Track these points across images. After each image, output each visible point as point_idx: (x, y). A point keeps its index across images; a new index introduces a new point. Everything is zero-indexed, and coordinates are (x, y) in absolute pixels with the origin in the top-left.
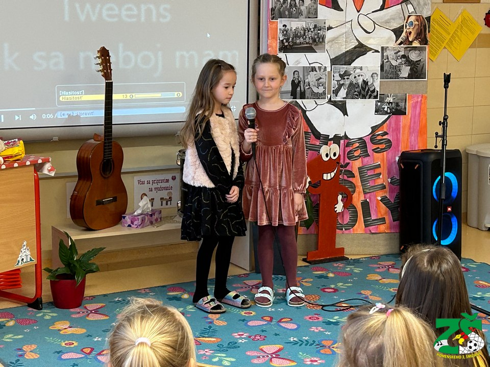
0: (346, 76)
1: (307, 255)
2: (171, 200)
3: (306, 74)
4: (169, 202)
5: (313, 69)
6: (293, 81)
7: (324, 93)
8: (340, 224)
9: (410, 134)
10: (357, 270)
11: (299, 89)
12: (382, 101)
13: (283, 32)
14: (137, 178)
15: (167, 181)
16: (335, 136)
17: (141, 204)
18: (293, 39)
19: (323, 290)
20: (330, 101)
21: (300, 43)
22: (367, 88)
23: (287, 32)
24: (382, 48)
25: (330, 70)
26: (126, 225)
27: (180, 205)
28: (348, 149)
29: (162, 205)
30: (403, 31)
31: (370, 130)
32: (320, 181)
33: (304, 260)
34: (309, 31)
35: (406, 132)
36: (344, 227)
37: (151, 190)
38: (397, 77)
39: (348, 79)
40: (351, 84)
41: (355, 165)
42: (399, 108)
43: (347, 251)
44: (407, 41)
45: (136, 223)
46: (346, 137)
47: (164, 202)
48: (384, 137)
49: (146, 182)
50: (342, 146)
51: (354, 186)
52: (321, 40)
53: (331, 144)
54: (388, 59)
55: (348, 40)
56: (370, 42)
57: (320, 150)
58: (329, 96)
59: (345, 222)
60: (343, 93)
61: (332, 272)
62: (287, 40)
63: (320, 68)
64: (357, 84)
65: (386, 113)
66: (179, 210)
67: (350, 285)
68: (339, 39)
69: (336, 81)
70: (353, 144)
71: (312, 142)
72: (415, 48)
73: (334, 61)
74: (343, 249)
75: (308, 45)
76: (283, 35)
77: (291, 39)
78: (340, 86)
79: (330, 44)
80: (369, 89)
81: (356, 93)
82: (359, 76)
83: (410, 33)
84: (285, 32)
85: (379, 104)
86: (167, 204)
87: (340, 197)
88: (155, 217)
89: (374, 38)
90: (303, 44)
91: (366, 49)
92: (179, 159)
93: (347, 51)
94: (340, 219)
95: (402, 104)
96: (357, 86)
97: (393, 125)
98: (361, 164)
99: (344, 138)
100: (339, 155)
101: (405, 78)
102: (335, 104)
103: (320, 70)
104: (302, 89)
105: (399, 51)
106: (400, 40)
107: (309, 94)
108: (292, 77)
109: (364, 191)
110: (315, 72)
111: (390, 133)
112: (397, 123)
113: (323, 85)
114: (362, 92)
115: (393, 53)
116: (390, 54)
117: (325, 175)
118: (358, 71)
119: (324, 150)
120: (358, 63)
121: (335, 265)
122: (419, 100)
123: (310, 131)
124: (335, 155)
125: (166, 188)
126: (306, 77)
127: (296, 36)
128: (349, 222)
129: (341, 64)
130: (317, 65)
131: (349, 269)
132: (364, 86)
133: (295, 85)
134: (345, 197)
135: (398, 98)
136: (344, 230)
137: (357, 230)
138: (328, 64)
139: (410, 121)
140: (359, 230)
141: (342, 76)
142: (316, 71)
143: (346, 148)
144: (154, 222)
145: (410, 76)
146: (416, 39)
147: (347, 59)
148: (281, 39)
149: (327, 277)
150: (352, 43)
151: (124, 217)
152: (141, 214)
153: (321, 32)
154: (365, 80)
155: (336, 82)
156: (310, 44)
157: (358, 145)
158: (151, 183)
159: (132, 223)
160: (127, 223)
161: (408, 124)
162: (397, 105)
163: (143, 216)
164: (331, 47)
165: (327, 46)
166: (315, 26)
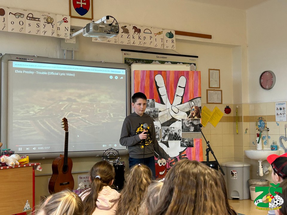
7: (159, 138)
9: (196, 155)
12: (183, 141)
14: (79, 176)
17: (80, 185)
20: (161, 142)
24: (182, 119)
25: (161, 129)
30: (190, 113)
31: (179, 154)
32: (158, 175)
34: (151, 113)
35: (194, 154)
37: (85, 181)
38: (189, 131)
40: (170, 134)
42: (190, 144)
44: (192, 117)
48: (185, 157)
49: (83, 178)
52: (157, 116)
54: (185, 124)
56: (177, 117)
57: (157, 162)
60: (167, 138)
64: (173, 134)
65: (185, 146)
68: (164, 116)
69: (164, 133)
72: (196, 120)
73: (163, 125)
78: (165, 135)
80: (177, 136)
81: (172, 138)
82: (173, 131)
83: (193, 113)
85: (182, 142)
89: (178, 115)
91: (175, 120)
93: (168, 121)
95: (192, 143)
97: (188, 151)
100: (166, 164)
101: (192, 132)
102: (163, 143)
105: (189, 121)
106: (189, 116)
111: (187, 154)
112: (190, 150)
113: (158, 135)
114: (175, 137)
115: (187, 121)
116: (185, 122)
117: (160, 173)
119: (159, 162)
120: (172, 126)
122: (199, 141)
124: (164, 164)
129: (166, 126)
132: (175, 135)
135: (190, 140)
138: (160, 126)
139: (195, 150)
141: (166, 131)
145: (194, 131)
146: (196, 116)
147: (168, 124)
150: (169, 117)
152: (80, 190)
153: (156, 113)
154: (176, 132)
156: (152, 118)
157: (174, 160)
158: (85, 178)
161: (195, 151)
162: (190, 143)
164: (161, 119)
165: (159, 119)
166: (154, 111)
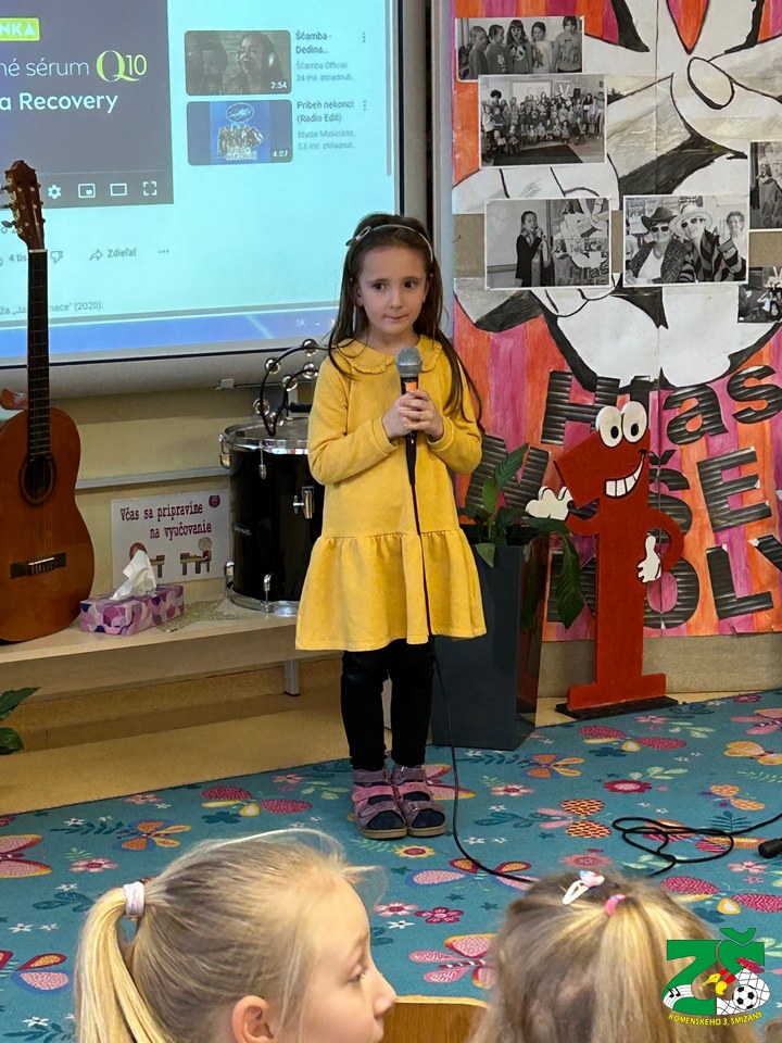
0: (658, 222)
1: (568, 696)
2: (208, 560)
3: (554, 219)
4: (203, 567)
5: (574, 207)
6: (521, 241)
7: (603, 269)
8: (653, 612)
10: (698, 733)
11: (536, 260)
12: (756, 284)
13: (492, 111)
14: (117, 505)
15: (198, 509)
16: (636, 380)
17: (128, 572)
18: (518, 127)
19: (611, 787)
20: (620, 291)
21: (539, 139)
22: (716, 253)
23: (502, 110)
24: (755, 147)
25: (617, 209)
26: (92, 628)
27: (230, 571)
28: (670, 415)
29: (185, 573)
31: (728, 364)
32: (597, 500)
33: (561, 709)
34: (559, 107)
36: (664, 619)
37: (155, 534)
39: (665, 229)
40: (674, 244)
41: (689, 457)
43: (674, 681)
45: (116, 621)
46: (663, 383)
47: (191, 566)
48: (764, 381)
49: (141, 514)
50: (654, 407)
51: (687, 512)
52: (592, 129)
53: (623, 403)
54: (768, 173)
55: (664, 127)
56: (720, 131)
57: (595, 420)
58: (617, 276)
59: (667, 607)
60: (652, 267)
61: (636, 740)
62: (504, 133)
63: (591, 203)
64: (691, 242)
65: (768, 317)
66: (229, 585)
67: (680, 771)
68: (640, 124)
69: (636, 235)
70: (682, 401)
71: (574, 398)
73: (629, 184)
74: (663, 677)
75: (559, 143)
76: (492, 119)
77: (512, 128)
78: (646, 249)
79: (615, 139)
80: (721, 255)
81: (688, 267)
82: (694, 221)
84: (498, 110)
85: (749, 293)
86: (198, 571)
87: (651, 542)
88: (166, 605)
89: (732, 121)
90: (545, 139)
91: (710, 150)
92: (226, 450)
93: (663, 156)
94: (653, 597)
96: (689, 248)
98: (705, 452)
99: (658, 386)
100: (647, 431)
102: (632, 296)
103: (591, 209)
104: (545, 259)
107: (564, 272)
108: (520, 229)
109: (713, 526)
110: (577, 215)
111: (779, 367)
113: (599, 248)
114: (704, 263)
116: (774, 160)
117: (610, 486)
118: (691, 208)
119: (605, 419)
120: (689, 187)
121: (643, 720)
123: (568, 370)
124: (634, 430)
125: (195, 529)
126: (555, 228)
127: (527, 119)
128: (676, 606)
129: (648, 190)
130: (581, 196)
131: (677, 730)
132: (708, 247)
133: (526, 248)
134: (663, 541)
136: (663, 627)
137: (697, 627)
138: (611, 193)
140: (703, 627)
141: (649, 223)
142: (582, 212)
143: (665, 413)
144: (164, 619)
147: (663, 177)
148: (487, 129)
149: (620, 753)
150: (673, 134)
151: (86, 607)
152: (131, 598)
153: (592, 109)
154: (711, 231)
155: (635, 240)
156: (563, 140)
157: (694, 403)
158: (155, 513)
159: (107, 621)
160: (93, 623)
163: (134, 602)
164: (617, 146)
165: (608, 147)
166: (577, 93)
